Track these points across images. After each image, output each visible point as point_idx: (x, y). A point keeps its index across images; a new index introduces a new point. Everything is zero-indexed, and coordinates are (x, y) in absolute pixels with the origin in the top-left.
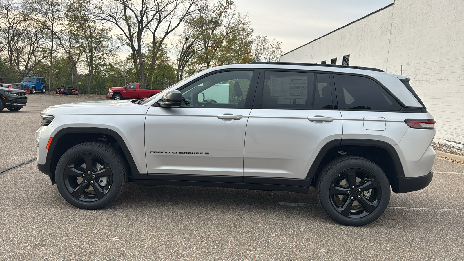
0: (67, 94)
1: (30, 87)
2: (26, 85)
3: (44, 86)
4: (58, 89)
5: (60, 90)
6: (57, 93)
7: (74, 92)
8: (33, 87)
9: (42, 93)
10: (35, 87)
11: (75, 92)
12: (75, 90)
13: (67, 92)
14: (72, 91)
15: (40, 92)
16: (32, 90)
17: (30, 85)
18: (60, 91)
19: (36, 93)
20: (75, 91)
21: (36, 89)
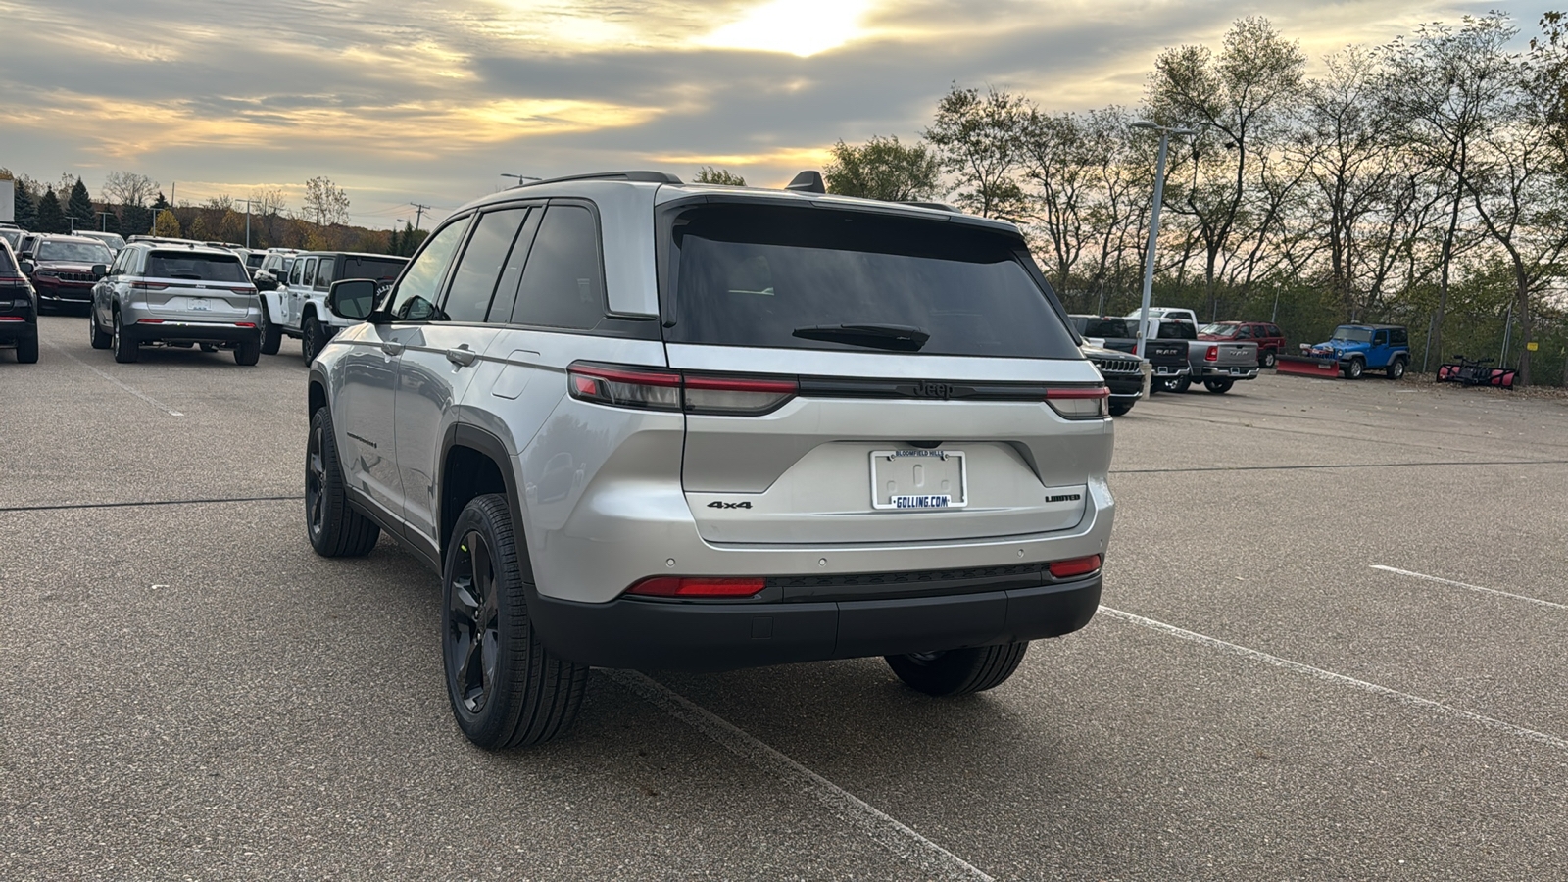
0: (1467, 384)
1: (1343, 357)
2: (1331, 350)
3: (1399, 356)
4: (1444, 365)
5: (1450, 370)
6: (1439, 380)
7: (1499, 379)
8: (1355, 357)
9: (1390, 376)
10: (1362, 357)
11: (1502, 380)
12: (1501, 372)
13: (1470, 377)
14: (1491, 372)
15: (1384, 373)
16: (1351, 366)
17: (1346, 351)
18: (1449, 374)
19: (1363, 377)
20: (1502, 376)
21: (1365, 364)
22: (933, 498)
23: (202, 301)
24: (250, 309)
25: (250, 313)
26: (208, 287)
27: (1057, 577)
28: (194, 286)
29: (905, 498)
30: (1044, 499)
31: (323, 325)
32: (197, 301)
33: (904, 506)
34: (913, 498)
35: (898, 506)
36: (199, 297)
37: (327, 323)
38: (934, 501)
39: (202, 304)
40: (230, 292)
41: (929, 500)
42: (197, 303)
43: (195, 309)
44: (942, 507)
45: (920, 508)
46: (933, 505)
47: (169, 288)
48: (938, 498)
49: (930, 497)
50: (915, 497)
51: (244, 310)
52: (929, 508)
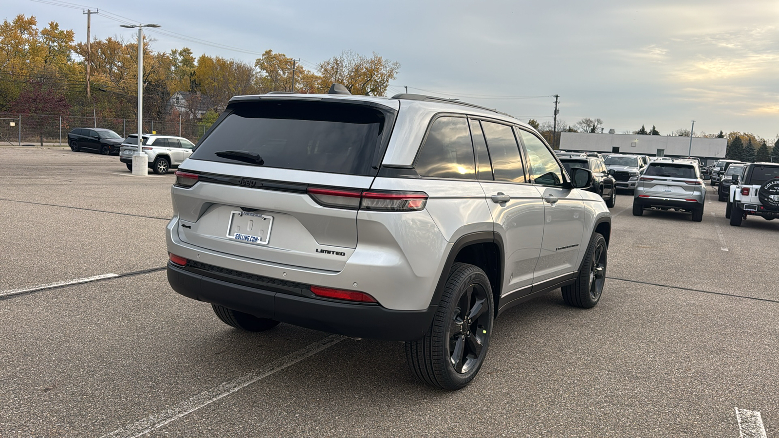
22: (252, 237)
23: (669, 187)
24: (695, 192)
25: (694, 194)
26: (673, 181)
27: (316, 295)
28: (666, 180)
29: (240, 235)
30: (315, 250)
31: (737, 202)
32: (667, 187)
33: (238, 238)
34: (243, 235)
35: (236, 238)
36: (669, 186)
37: (740, 201)
38: (252, 238)
39: (670, 189)
40: (684, 183)
41: (250, 238)
42: (667, 188)
43: (666, 191)
44: (255, 242)
45: (244, 241)
46: (251, 241)
47: (654, 181)
48: (254, 237)
49: (251, 236)
50: (244, 235)
51: (691, 193)
52: (249, 242)
